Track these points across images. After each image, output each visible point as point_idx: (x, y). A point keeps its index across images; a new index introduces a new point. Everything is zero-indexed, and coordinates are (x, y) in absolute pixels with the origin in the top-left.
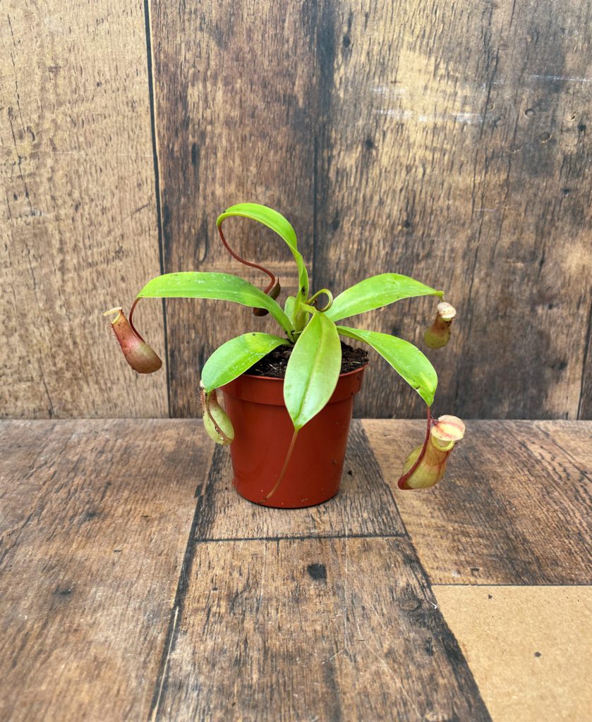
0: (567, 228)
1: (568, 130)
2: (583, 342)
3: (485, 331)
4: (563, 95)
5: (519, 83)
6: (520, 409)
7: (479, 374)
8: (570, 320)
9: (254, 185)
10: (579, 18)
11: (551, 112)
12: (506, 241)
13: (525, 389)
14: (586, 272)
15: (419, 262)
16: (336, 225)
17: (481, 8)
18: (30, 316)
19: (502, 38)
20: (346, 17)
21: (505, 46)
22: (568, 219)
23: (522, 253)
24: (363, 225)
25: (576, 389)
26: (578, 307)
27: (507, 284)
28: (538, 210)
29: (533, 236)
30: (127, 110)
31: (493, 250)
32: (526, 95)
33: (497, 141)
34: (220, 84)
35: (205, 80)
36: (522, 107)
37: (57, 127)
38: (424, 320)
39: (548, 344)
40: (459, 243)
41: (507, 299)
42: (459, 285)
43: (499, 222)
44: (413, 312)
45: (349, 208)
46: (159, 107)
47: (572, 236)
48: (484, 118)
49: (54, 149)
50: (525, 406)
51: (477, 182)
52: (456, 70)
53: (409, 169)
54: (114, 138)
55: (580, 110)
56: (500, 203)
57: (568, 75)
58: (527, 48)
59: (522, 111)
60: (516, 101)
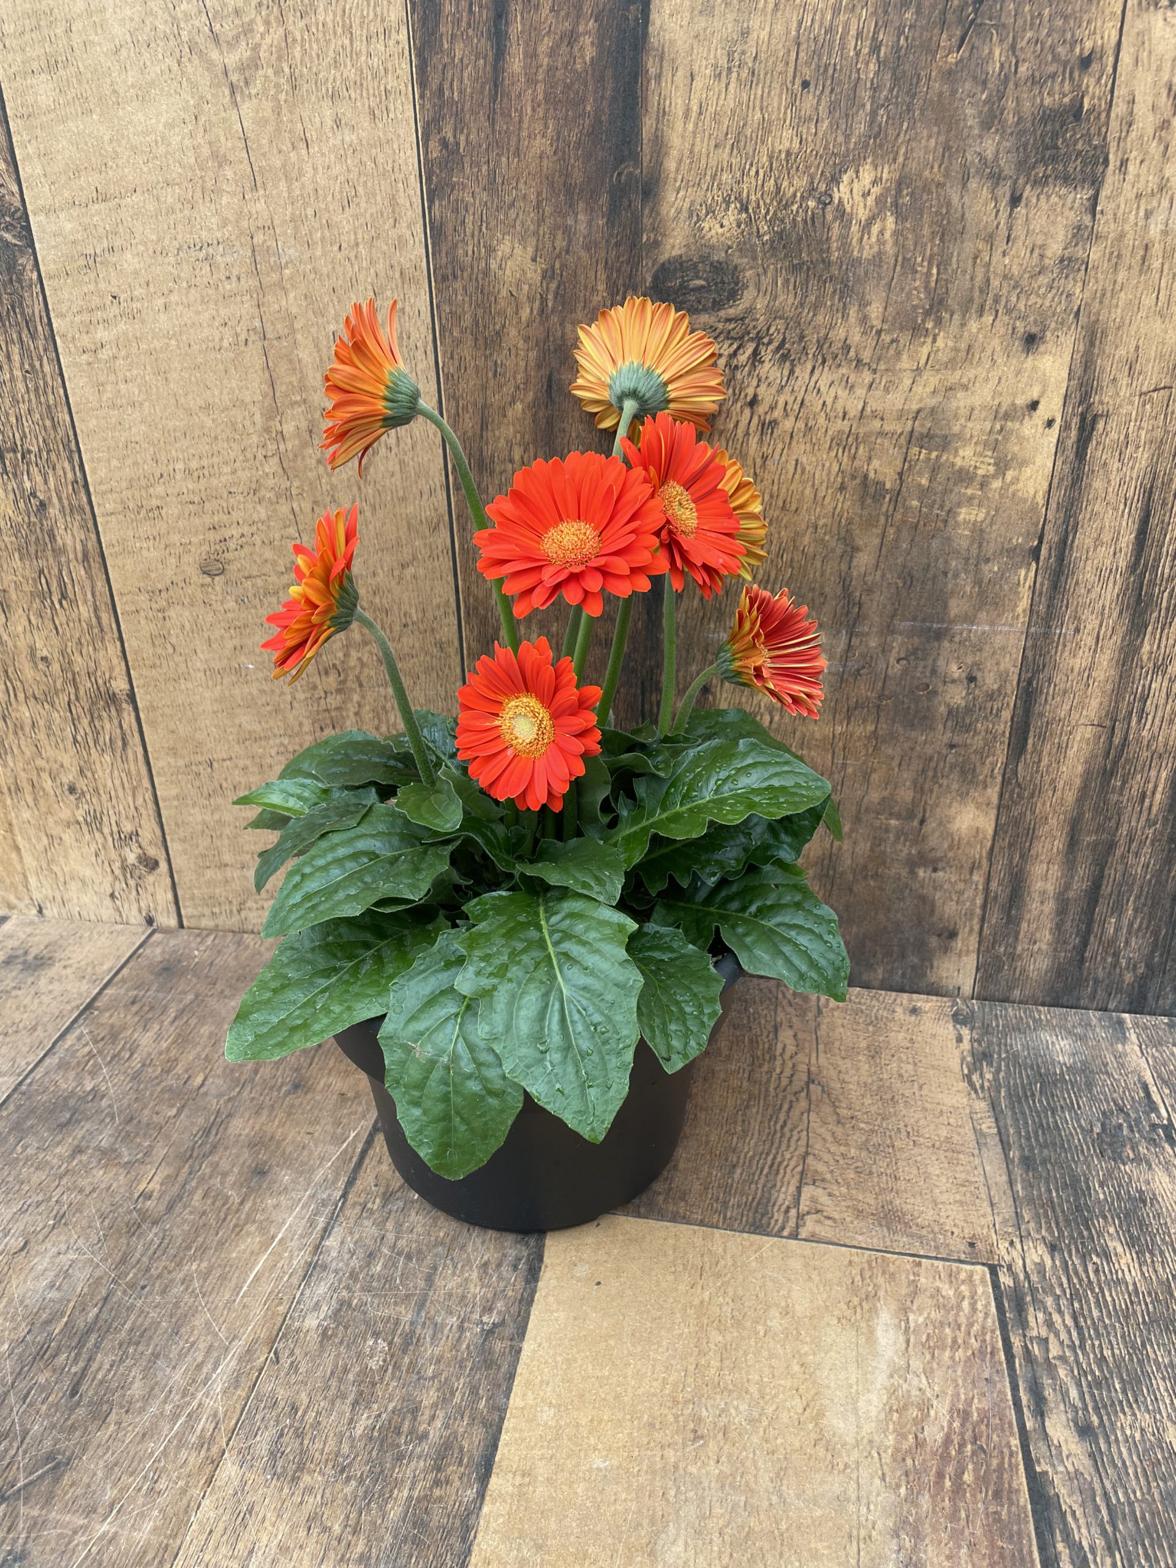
0: (955, 787)
1: (953, 681)
2: (978, 911)
3: (851, 890)
4: (946, 644)
5: (889, 629)
6: (897, 978)
8: (961, 886)
10: (967, 559)
11: (930, 661)
12: (875, 796)
13: (903, 956)
14: (981, 836)
17: (839, 552)
19: (865, 583)
21: (870, 591)
22: (955, 775)
23: (896, 809)
25: (970, 962)
26: (971, 873)
27: (877, 842)
28: (916, 765)
29: (910, 793)
30: (435, 651)
31: (859, 804)
32: (898, 643)
33: (863, 690)
34: (534, 627)
36: (894, 654)
37: (363, 665)
39: (932, 912)
41: (878, 859)
43: (866, 776)
46: (469, 648)
47: (961, 795)
48: (845, 666)
49: (361, 685)
50: (903, 975)
51: (837, 732)
54: (423, 676)
55: (969, 660)
56: (866, 755)
57: (953, 622)
58: (898, 594)
59: (892, 660)
60: (885, 649)
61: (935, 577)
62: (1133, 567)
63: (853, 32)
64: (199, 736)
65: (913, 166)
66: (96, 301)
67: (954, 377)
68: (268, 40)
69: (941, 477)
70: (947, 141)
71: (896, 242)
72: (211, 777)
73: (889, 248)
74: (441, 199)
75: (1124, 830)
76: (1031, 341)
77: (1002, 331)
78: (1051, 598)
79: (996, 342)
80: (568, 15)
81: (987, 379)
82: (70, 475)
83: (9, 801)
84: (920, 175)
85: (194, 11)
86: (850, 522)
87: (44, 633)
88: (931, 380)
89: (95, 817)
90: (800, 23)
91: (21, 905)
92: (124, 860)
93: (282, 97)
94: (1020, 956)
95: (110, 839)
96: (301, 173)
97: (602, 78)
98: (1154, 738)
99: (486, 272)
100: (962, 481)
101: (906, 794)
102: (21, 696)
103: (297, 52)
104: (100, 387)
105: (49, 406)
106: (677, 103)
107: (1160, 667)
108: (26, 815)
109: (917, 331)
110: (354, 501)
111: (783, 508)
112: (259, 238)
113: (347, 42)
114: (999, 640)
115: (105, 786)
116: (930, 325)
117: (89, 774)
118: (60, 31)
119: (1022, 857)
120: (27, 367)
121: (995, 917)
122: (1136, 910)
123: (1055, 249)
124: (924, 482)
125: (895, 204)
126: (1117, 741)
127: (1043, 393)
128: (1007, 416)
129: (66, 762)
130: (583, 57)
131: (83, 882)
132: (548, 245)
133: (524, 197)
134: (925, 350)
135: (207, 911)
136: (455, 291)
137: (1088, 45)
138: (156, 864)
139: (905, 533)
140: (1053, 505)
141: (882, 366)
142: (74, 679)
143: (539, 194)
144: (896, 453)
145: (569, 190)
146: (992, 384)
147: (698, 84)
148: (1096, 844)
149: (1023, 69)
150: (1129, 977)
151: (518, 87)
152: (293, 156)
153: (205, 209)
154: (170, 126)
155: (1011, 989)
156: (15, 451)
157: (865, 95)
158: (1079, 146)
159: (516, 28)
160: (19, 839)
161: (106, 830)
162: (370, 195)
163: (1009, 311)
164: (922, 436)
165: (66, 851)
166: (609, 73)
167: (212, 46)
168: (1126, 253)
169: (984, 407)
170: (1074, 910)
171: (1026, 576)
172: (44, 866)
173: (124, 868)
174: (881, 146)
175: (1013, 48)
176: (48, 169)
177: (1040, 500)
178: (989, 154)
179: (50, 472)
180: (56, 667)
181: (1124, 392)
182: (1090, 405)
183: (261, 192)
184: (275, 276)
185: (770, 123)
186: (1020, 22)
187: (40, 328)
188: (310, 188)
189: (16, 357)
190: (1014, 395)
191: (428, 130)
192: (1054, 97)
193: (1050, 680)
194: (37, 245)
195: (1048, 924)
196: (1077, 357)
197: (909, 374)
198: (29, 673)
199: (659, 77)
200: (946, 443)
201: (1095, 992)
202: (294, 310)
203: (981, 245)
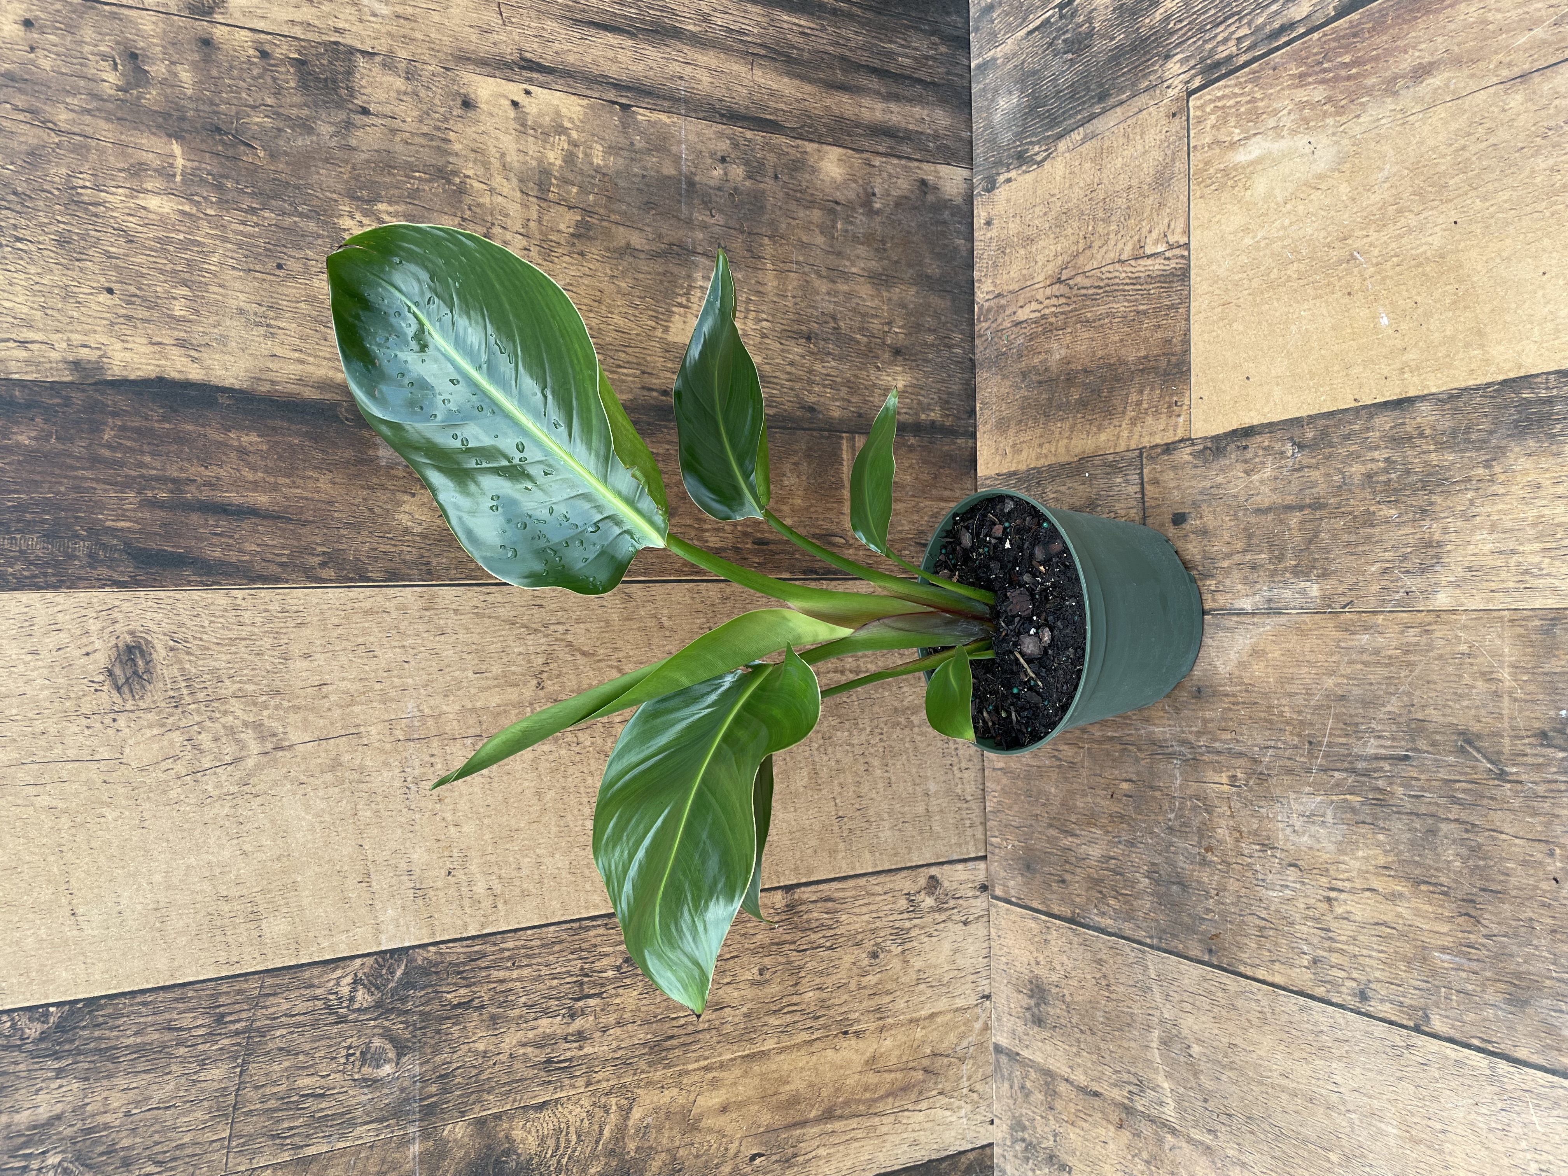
0: (807, 176)
1: (726, 174)
2: (903, 162)
3: (897, 263)
4: (697, 178)
5: (689, 222)
6: (963, 229)
7: (933, 268)
9: (782, 487)
10: (632, 159)
11: (712, 191)
12: (820, 240)
13: (945, 222)
14: (844, 157)
15: (839, 328)
16: (812, 409)
17: (631, 259)
18: (896, 704)
19: (654, 240)
20: (646, 393)
21: (660, 236)
22: (799, 175)
23: (829, 223)
24: (811, 382)
25: (944, 170)
26: (874, 166)
27: (855, 239)
28: (793, 205)
29: (815, 211)
30: (730, 604)
31: (828, 253)
32: (699, 216)
33: (738, 244)
35: (702, 530)
36: (708, 219)
38: (889, 324)
39: (907, 198)
40: (823, 286)
41: (869, 239)
42: (857, 288)
43: (804, 246)
44: (881, 335)
45: (797, 396)
47: (814, 172)
50: (960, 223)
51: (772, 267)
52: (682, 287)
53: (764, 336)
55: (709, 161)
56: (788, 245)
57: (680, 173)
58: (661, 214)
59: (713, 221)
60: (704, 227)
61: (647, 185)
62: (632, 35)
63: (241, 228)
64: (817, 828)
65: (340, 187)
66: (452, 891)
67: (496, 163)
68: (239, 713)
69: (570, 177)
70: (321, 160)
71: (397, 203)
72: (852, 818)
73: (401, 208)
74: (367, 571)
75: (831, 49)
76: (468, 104)
77: (460, 125)
78: (658, 97)
79: (469, 130)
80: (225, 454)
81: (497, 138)
82: (601, 931)
83: (890, 1020)
84: (347, 182)
85: (213, 778)
86: (608, 249)
87: (739, 971)
88: (498, 181)
89: (897, 934)
90: (234, 268)
91: (983, 1017)
92: (933, 910)
93: (286, 704)
94: (936, 131)
95: (916, 921)
96: (346, 692)
97: (274, 429)
98: (758, 24)
99: (424, 536)
100: (572, 161)
101: (816, 215)
102: (795, 999)
103: (250, 688)
104: (525, 894)
105: (543, 946)
106: (292, 370)
107: (705, 18)
108: (901, 1004)
109: (462, 190)
110: (611, 667)
111: (599, 302)
112: (399, 733)
113: (244, 643)
114: (692, 137)
115: (869, 922)
116: (457, 180)
117: (859, 937)
118: (227, 908)
119: (857, 126)
120: (509, 964)
121: (907, 149)
122: (891, 42)
123: (400, 83)
124: (575, 190)
125: (368, 202)
126: (763, 52)
127: (506, 97)
128: (524, 125)
129: (848, 959)
130: (257, 443)
131: (956, 951)
132: (401, 482)
133: (365, 499)
134: (476, 184)
135: (969, 832)
136: (440, 564)
137: (251, 52)
138: (932, 877)
139: (615, 207)
140: (588, 93)
141: (489, 218)
142: (777, 944)
143: (362, 487)
144: (554, 210)
145: (361, 462)
146: (501, 135)
147: (279, 351)
148: (843, 70)
149: (269, 101)
150: (943, 49)
151: (280, 499)
152: (333, 698)
153: (377, 781)
154: (308, 808)
155: (961, 139)
156: (582, 984)
157: (288, 221)
158: (325, 62)
159: (233, 497)
160: (924, 1013)
161: (908, 924)
162: (365, 632)
163: (446, 120)
164: (541, 189)
165: (929, 967)
166: (270, 422)
167: (243, 764)
168: (402, 31)
169: (517, 142)
170: (894, 89)
171: (643, 115)
172: (944, 990)
173: (940, 910)
174: (325, 211)
175: (254, 107)
176: (342, 928)
177: (585, 102)
178: (332, 129)
179: (599, 950)
180: (767, 961)
181: (503, 37)
182: (514, 62)
183: (362, 729)
184: (430, 722)
185: (308, 296)
186: (235, 101)
187: (476, 948)
188: (359, 685)
189: (502, 974)
190: (507, 118)
191: (313, 578)
192: (289, 79)
193: (721, 100)
194: (406, 944)
195: (908, 109)
196: (478, 70)
197: (495, 196)
198: (774, 989)
199: (273, 382)
200: (545, 172)
201: (957, 75)
202: (457, 707)
203: (398, 138)
